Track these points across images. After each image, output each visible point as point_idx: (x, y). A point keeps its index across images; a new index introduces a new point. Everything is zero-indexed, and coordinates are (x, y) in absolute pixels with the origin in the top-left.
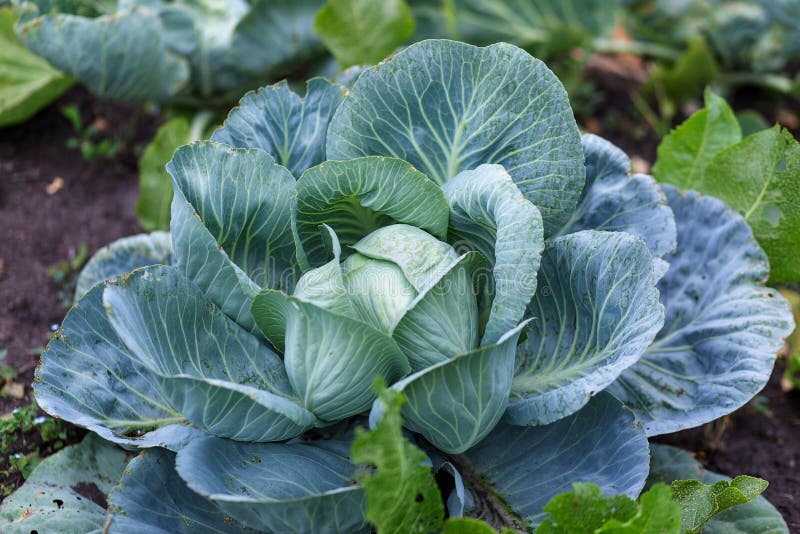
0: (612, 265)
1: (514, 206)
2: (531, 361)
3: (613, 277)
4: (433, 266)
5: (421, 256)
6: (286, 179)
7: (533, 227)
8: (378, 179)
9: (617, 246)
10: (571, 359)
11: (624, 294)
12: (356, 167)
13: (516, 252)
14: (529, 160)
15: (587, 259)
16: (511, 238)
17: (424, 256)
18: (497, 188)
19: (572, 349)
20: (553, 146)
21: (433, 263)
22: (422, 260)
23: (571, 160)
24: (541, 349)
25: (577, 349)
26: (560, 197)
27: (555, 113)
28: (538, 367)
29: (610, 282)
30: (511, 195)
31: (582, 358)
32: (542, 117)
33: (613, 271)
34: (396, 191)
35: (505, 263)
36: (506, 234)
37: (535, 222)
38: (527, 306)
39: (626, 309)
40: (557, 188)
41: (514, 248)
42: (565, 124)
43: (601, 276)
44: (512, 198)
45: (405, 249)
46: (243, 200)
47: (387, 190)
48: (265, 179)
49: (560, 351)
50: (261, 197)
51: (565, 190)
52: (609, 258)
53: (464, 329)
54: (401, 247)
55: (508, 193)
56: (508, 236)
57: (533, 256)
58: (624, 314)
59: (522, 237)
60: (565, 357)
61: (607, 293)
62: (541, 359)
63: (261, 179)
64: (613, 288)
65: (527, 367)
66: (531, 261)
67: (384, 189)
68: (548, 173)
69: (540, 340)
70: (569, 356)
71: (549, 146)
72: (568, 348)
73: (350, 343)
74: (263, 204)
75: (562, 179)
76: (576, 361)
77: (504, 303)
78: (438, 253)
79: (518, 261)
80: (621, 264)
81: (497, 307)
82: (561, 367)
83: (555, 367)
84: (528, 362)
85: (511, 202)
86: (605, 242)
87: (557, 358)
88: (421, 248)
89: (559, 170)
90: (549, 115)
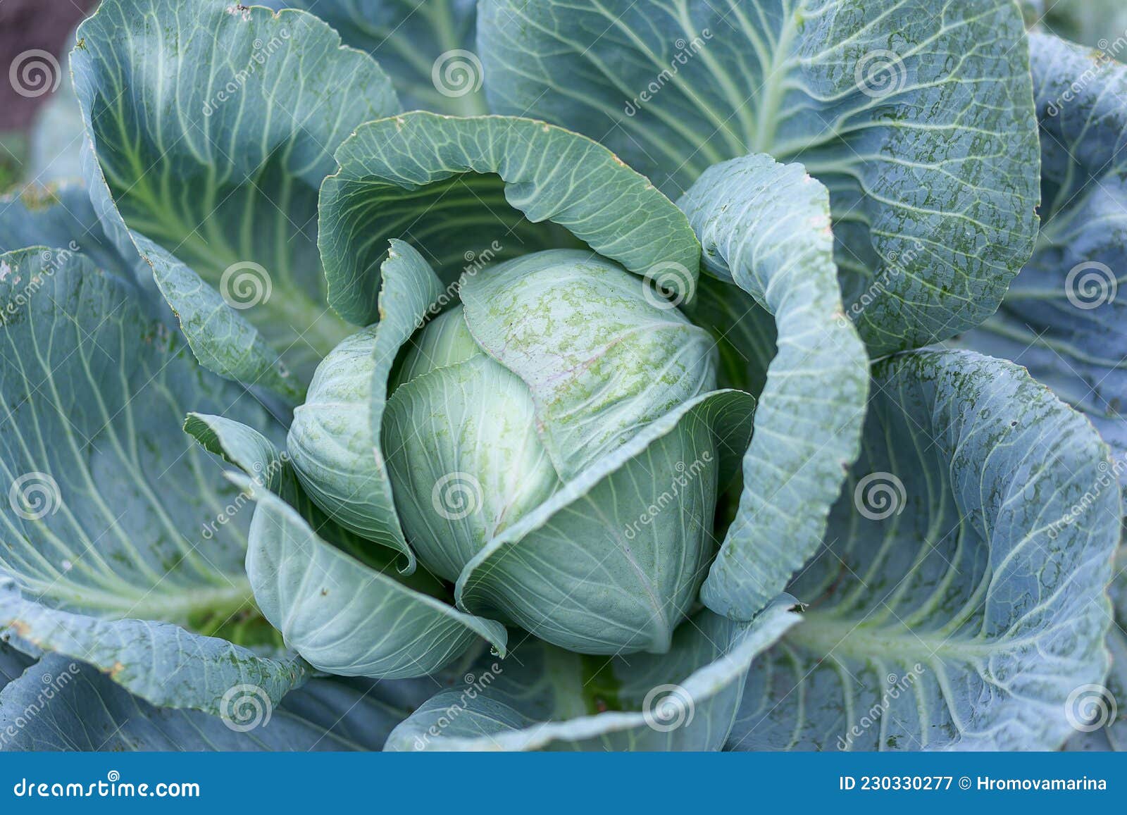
0: (1037, 486)
1: (817, 327)
2: (853, 583)
3: (1035, 514)
4: (619, 399)
5: (597, 372)
6: (364, 82)
7: (843, 399)
8: (532, 170)
9: (1056, 447)
10: (932, 614)
11: (1050, 557)
12: (483, 134)
13: (794, 444)
14: (918, 158)
15: (989, 445)
16: (789, 404)
17: (605, 372)
18: (789, 267)
19: (940, 593)
20: (975, 149)
21: (620, 392)
22: (598, 379)
23: (1008, 194)
24: (877, 561)
25: (948, 597)
26: (969, 271)
27: (991, 74)
28: (861, 606)
29: (1026, 523)
30: (816, 293)
31: (952, 626)
32: (964, 71)
33: (1036, 501)
34: (573, 198)
35: (766, 458)
36: (782, 392)
37: (850, 387)
38: (795, 574)
39: (1050, 590)
40: (966, 250)
41: (791, 434)
42: (1009, 109)
43: (1010, 501)
44: (817, 301)
45: (563, 348)
46: (255, 118)
47: (552, 193)
48: (311, 81)
49: (914, 586)
50: (296, 120)
51: (984, 256)
52: (1035, 469)
53: (662, 560)
54: (556, 340)
55: (810, 284)
56: (785, 398)
57: (827, 466)
58: (1044, 598)
59: (813, 414)
60: (919, 606)
61: (1016, 541)
62: (872, 588)
63: (302, 81)
64: (1031, 535)
65: (837, 595)
66: (821, 477)
67: (546, 189)
68: (951, 206)
69: (882, 541)
70: (929, 605)
71: (965, 144)
72: (933, 584)
73: (360, 589)
74: (302, 135)
75: (979, 231)
76: (941, 625)
77: (746, 547)
78: (641, 368)
79: (793, 468)
80: (1056, 493)
81: (731, 547)
82: (904, 624)
83: (892, 621)
84: (843, 584)
85: (810, 314)
86: (1037, 421)
87: (906, 600)
88: (600, 350)
89: (976, 207)
90: (979, 74)
